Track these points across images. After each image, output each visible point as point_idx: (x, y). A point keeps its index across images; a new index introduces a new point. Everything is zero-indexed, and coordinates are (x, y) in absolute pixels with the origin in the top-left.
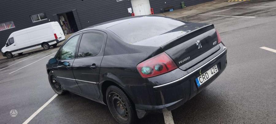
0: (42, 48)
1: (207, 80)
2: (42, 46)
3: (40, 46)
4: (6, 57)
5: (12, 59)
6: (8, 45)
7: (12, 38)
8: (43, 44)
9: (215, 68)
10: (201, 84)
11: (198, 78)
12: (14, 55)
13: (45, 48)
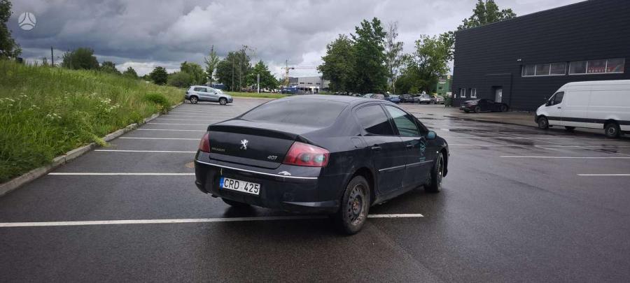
0: (603, 132)
1: (233, 189)
2: (605, 126)
3: (601, 126)
4: (537, 125)
5: (543, 132)
6: (549, 104)
7: (563, 93)
8: (609, 123)
9: (255, 188)
10: (224, 187)
11: (225, 179)
12: (552, 126)
13: (609, 133)
